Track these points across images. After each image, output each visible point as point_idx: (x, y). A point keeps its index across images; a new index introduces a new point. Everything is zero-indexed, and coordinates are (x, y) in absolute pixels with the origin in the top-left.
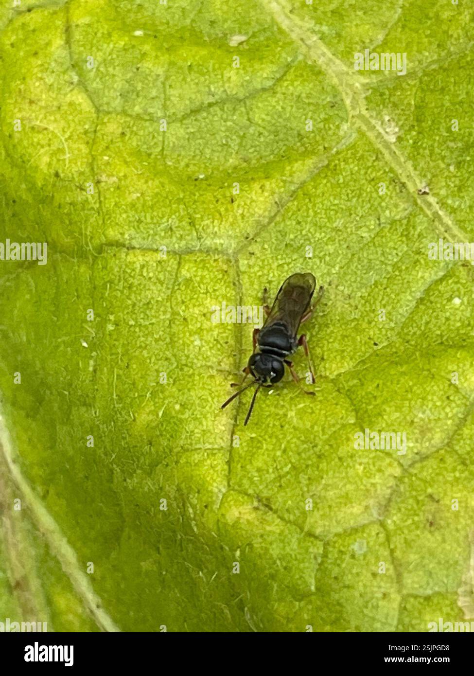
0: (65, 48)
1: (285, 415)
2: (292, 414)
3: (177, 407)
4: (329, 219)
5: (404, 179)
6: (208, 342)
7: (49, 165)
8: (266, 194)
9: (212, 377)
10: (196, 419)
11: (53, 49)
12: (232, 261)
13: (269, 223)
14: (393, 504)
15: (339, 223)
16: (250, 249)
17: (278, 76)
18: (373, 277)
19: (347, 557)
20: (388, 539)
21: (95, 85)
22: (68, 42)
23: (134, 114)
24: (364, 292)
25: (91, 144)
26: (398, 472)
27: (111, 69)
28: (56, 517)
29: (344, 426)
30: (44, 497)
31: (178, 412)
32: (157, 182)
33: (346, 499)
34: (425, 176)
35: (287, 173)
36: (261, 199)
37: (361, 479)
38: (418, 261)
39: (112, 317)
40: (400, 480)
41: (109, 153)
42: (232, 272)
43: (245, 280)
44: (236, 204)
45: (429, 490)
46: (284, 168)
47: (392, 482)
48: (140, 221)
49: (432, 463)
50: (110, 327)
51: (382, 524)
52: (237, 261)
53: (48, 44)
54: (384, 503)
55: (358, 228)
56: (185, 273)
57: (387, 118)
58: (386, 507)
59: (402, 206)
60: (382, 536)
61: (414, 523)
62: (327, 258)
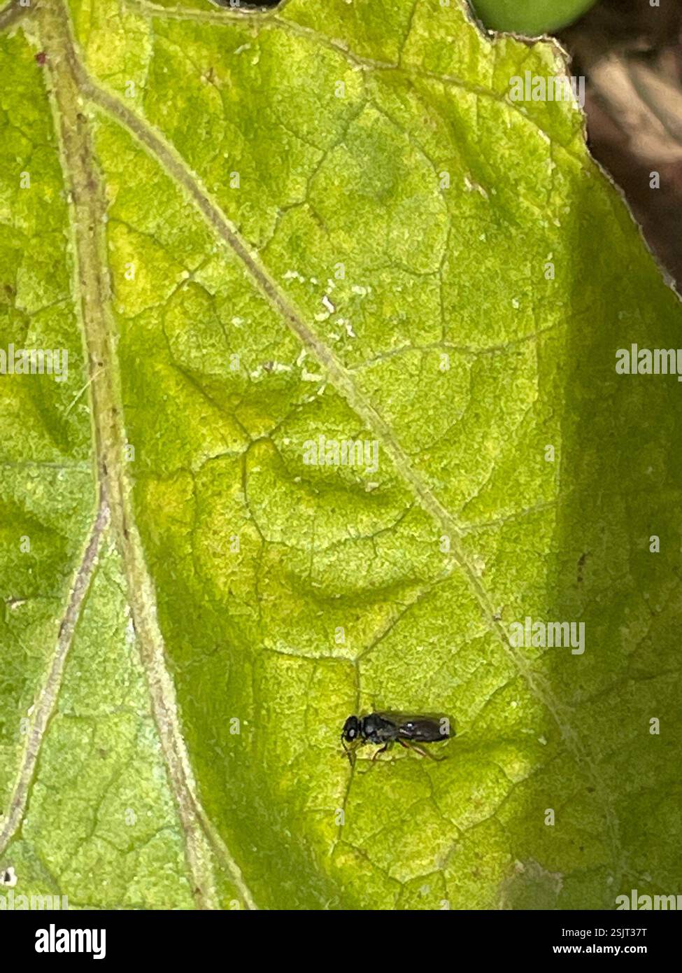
0: (240, 491)
1: (382, 788)
2: (387, 788)
3: (307, 777)
4: (427, 636)
5: (484, 607)
6: (331, 729)
7: (225, 583)
8: (383, 613)
9: (332, 756)
10: (320, 787)
11: (232, 490)
12: (355, 667)
13: (383, 637)
14: (450, 859)
15: (433, 639)
16: (368, 656)
17: (399, 518)
18: (457, 681)
19: (415, 896)
20: (444, 885)
21: (262, 521)
22: (244, 485)
23: (290, 545)
24: (449, 692)
25: (257, 567)
26: (456, 836)
27: (275, 509)
28: (227, 842)
29: (421, 799)
30: (218, 827)
31: (307, 781)
32: (303, 602)
33: (418, 855)
34: (499, 605)
35: (400, 597)
36: (379, 618)
37: (430, 841)
38: (489, 671)
39: (265, 705)
40: (457, 841)
41: (269, 576)
42: (353, 675)
43: (363, 681)
44: (359, 622)
45: (477, 850)
46: (398, 593)
47: (450, 843)
48: (288, 634)
49: (481, 829)
50: (264, 712)
51: (441, 873)
52: (358, 667)
53: (229, 487)
54: (444, 857)
55: (448, 643)
56: (318, 675)
57: (476, 557)
58: (445, 861)
59: (482, 627)
60: (440, 883)
61: (464, 874)
62: (425, 666)
